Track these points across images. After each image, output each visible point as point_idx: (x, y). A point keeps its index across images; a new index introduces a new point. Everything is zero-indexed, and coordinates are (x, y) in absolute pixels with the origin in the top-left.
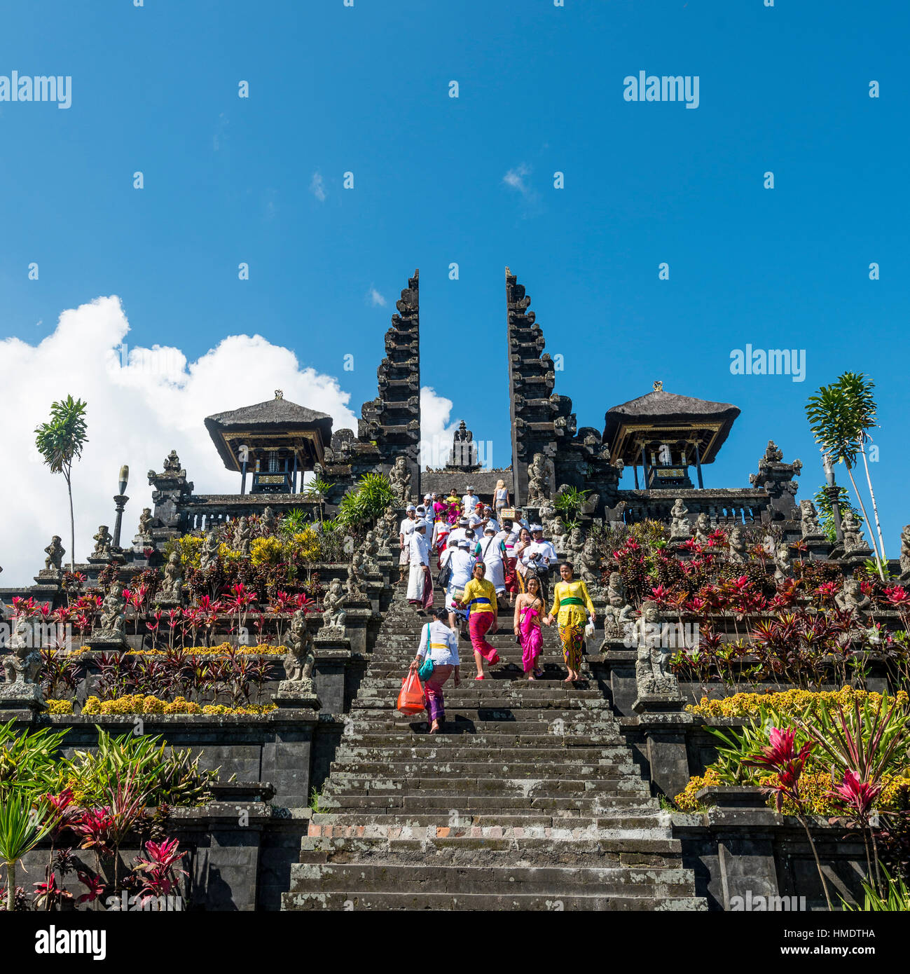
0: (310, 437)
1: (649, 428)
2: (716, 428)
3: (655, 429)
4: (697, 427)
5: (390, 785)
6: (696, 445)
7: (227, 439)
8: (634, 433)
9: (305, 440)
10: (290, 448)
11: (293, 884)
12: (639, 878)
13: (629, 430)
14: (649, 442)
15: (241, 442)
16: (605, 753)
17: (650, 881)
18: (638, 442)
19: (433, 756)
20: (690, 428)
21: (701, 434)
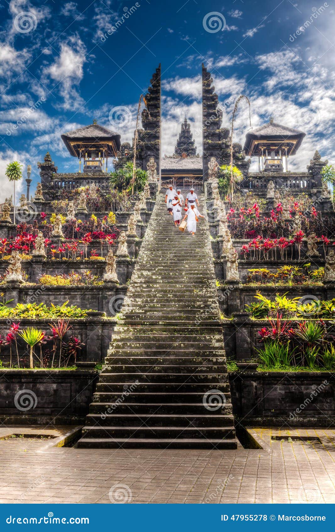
0: (110, 144)
1: (265, 142)
2: (295, 142)
3: (268, 142)
4: (286, 141)
5: (141, 311)
6: (286, 149)
7: (72, 145)
8: (258, 144)
9: (108, 145)
10: (101, 149)
11: (112, 340)
12: (208, 338)
13: (256, 143)
14: (265, 148)
15: (78, 146)
16: (210, 300)
17: (211, 338)
18: (260, 147)
19: (155, 301)
20: (283, 142)
21: (288, 145)
